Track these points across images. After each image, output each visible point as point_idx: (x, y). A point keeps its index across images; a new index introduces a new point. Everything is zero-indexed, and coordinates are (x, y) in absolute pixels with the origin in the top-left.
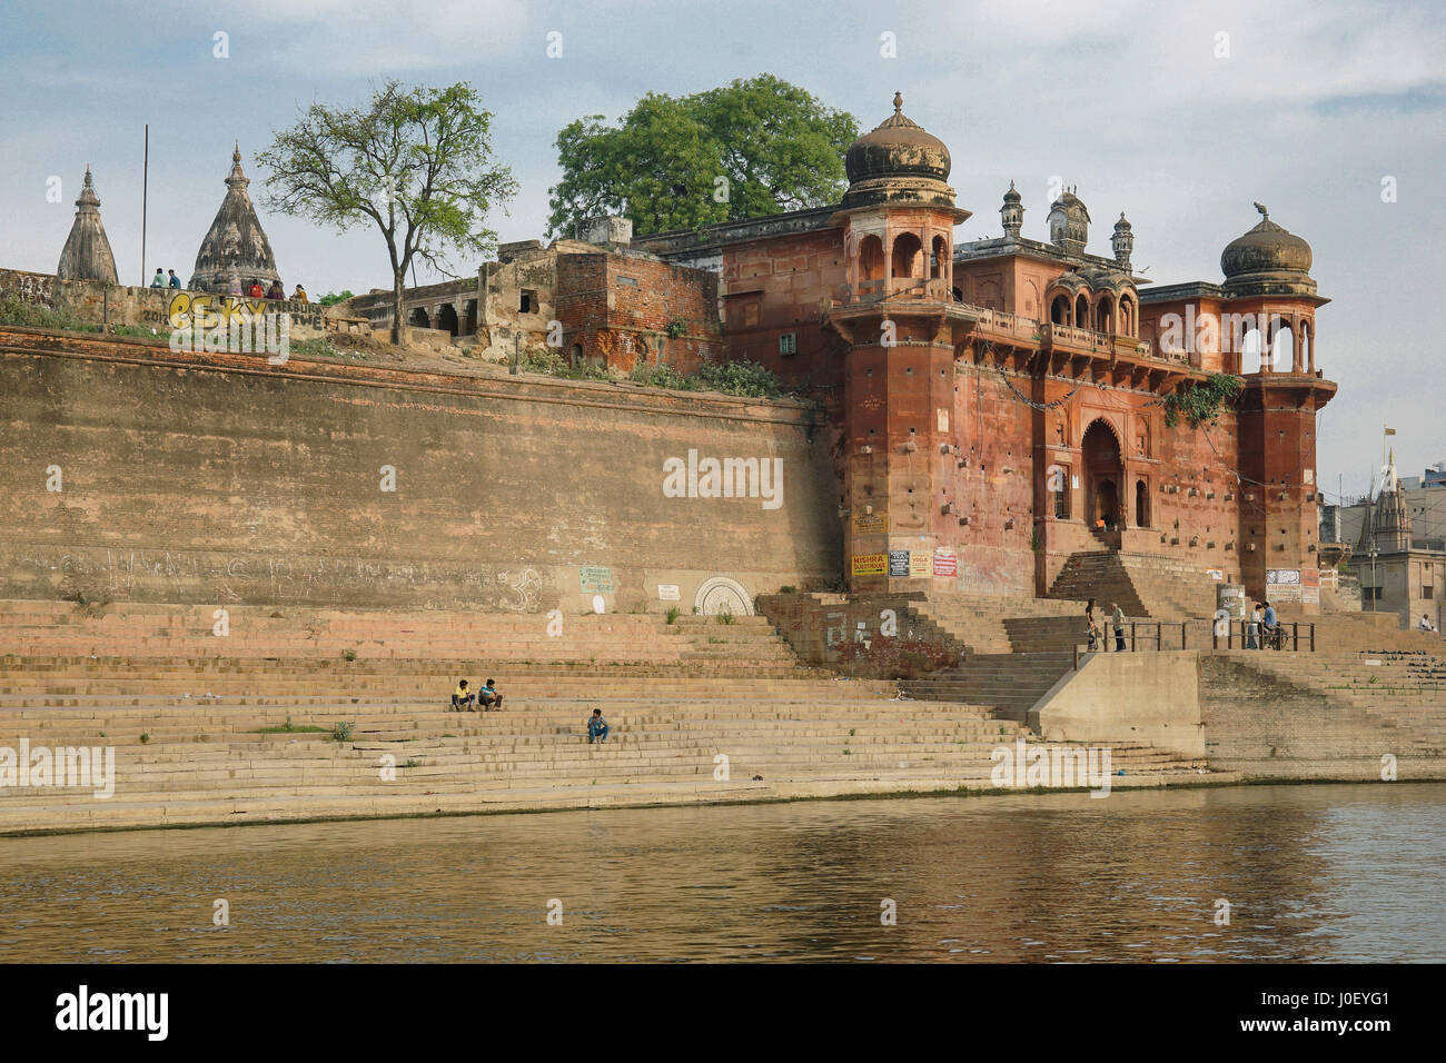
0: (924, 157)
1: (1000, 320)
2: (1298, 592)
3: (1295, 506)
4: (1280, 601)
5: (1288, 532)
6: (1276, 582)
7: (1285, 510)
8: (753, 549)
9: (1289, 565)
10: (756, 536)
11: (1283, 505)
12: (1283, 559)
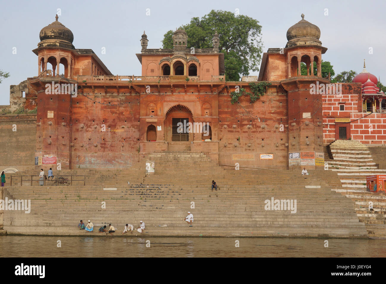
0: (45, 33)
1: (108, 78)
2: (299, 161)
3: (298, 127)
4: (293, 165)
5: (296, 138)
6: (292, 158)
7: (295, 130)
8: (26, 159)
9: (296, 151)
10: (28, 155)
11: (294, 128)
12: (294, 149)
